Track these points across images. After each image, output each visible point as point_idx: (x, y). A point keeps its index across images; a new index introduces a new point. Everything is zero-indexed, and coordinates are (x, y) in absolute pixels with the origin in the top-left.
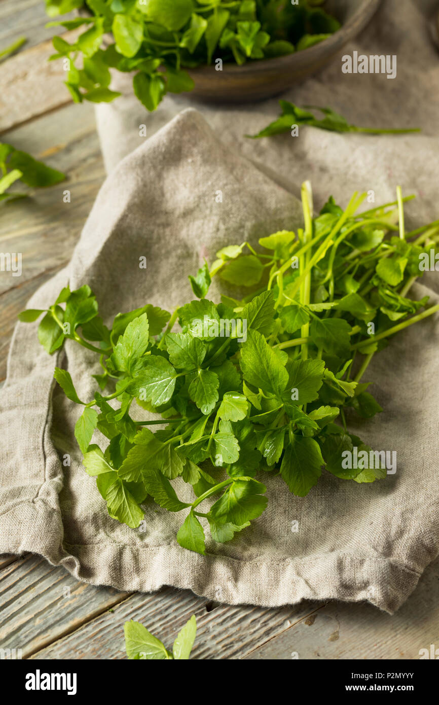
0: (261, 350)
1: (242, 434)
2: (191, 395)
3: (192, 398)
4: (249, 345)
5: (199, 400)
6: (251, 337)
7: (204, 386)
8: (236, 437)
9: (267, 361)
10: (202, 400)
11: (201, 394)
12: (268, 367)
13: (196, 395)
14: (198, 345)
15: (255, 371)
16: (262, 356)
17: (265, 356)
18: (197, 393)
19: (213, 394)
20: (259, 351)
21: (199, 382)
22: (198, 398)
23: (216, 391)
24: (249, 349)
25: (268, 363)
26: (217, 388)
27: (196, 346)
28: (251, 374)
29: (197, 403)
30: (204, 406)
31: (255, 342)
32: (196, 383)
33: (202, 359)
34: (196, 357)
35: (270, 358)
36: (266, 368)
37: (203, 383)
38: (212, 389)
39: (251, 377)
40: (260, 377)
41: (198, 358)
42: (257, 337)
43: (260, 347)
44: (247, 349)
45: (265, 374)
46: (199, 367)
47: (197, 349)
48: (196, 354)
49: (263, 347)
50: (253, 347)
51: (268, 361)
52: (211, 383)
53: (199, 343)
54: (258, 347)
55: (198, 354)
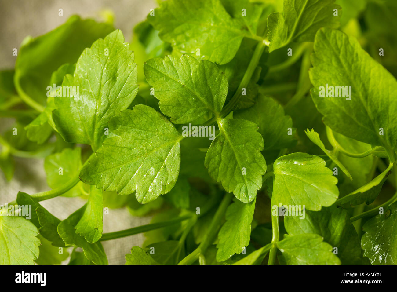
0: (350, 66)
1: (332, 231)
2: (210, 170)
3: (213, 175)
4: (325, 59)
5: (228, 177)
6: (329, 44)
7: (234, 150)
8: (325, 240)
9: (363, 85)
10: (232, 175)
11: (231, 166)
12: (366, 98)
13: (220, 168)
14: (211, 73)
15: (343, 108)
16: (352, 78)
17: (359, 76)
18: (222, 164)
19: (254, 162)
20: (346, 69)
21: (223, 143)
22: (225, 174)
23: (260, 155)
24: (326, 67)
25: (365, 90)
26: (260, 149)
27: (207, 77)
28: (338, 115)
29: (224, 183)
30: (238, 187)
31: (337, 52)
32: (218, 146)
33: (224, 99)
34: (210, 98)
35: (369, 79)
36: (362, 99)
37: (231, 144)
38: (252, 153)
39: (338, 121)
40: (355, 119)
41: (215, 98)
42: (339, 43)
43: (346, 61)
44: (321, 69)
45: (362, 112)
46: (217, 114)
47: (209, 83)
48: (210, 89)
49: (353, 61)
50: (334, 63)
51: (366, 85)
52: (248, 141)
53: (212, 69)
54: (343, 61)
55: (214, 91)
